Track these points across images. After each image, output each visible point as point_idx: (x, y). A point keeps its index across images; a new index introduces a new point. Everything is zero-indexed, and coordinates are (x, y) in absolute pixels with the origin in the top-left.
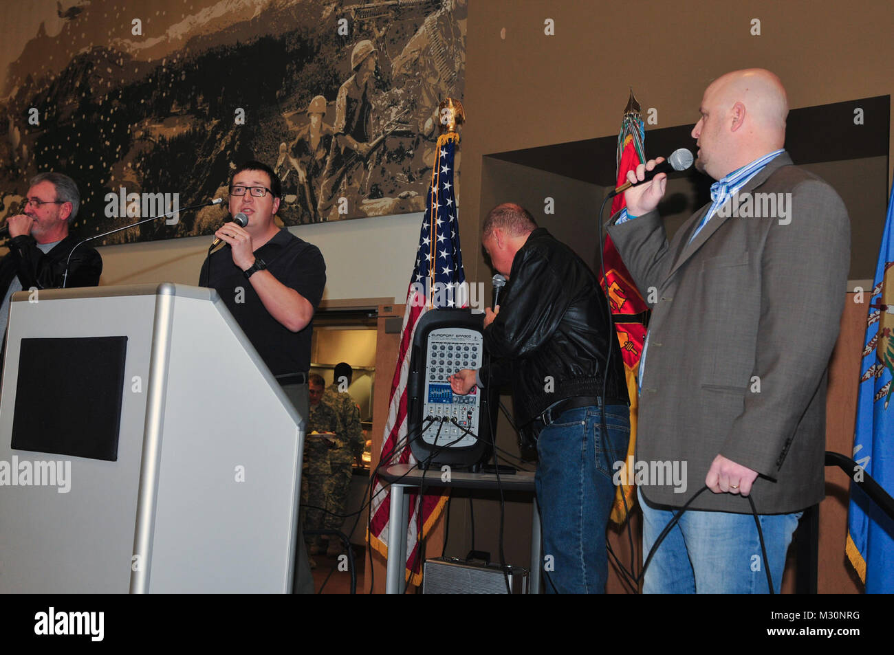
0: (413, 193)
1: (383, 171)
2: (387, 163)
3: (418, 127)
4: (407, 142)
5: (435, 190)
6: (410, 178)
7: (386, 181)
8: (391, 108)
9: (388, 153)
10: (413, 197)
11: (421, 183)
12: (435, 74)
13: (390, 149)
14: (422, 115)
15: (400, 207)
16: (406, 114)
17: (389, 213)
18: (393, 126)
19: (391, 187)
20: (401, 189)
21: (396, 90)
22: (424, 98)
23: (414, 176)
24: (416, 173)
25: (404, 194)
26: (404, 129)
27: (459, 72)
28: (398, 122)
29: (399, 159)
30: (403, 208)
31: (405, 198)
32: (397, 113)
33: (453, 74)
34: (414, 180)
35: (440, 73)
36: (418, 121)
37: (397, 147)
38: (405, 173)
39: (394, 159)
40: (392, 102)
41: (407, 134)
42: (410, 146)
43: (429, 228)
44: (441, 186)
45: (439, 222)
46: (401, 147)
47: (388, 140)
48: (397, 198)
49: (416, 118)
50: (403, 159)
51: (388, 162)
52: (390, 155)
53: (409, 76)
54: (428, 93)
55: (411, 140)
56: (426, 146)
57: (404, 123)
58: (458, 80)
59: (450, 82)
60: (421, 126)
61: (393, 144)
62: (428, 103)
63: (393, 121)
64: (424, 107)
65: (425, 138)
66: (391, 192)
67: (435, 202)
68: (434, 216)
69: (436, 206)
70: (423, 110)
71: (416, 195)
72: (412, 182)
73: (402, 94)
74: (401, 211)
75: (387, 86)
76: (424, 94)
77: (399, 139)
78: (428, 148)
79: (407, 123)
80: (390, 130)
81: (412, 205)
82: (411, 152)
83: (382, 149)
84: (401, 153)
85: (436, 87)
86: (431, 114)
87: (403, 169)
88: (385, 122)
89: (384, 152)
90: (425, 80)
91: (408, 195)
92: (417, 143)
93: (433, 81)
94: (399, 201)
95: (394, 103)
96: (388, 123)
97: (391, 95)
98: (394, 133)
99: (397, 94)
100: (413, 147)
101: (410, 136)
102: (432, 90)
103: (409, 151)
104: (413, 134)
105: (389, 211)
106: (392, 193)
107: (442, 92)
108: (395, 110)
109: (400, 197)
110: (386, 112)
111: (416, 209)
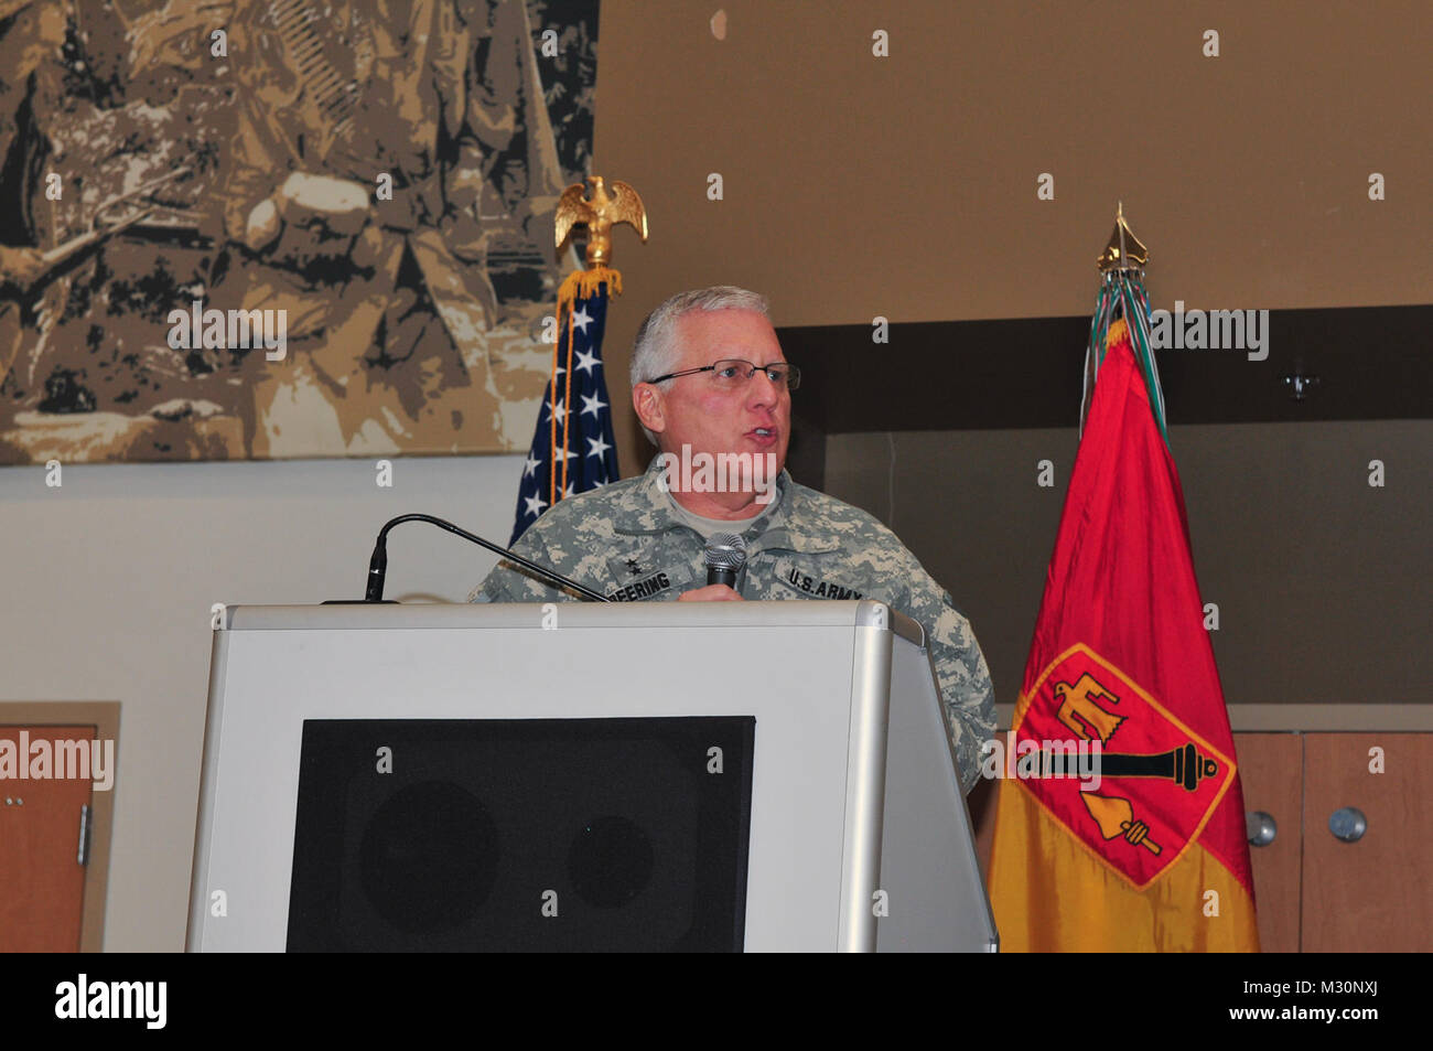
1: (95, 337)
2: (110, 312)
3: (224, 222)
4: (182, 263)
7: (103, 365)
8: (126, 157)
9: (115, 285)
11: (236, 382)
12: (285, 80)
13: (120, 276)
14: (239, 189)
17: (112, 459)
18: (133, 210)
19: (125, 380)
20: (161, 390)
21: (144, 109)
22: (246, 142)
26: (173, 222)
27: (370, 83)
32: (147, 175)
33: (351, 87)
35: (300, 80)
36: (223, 204)
37: (147, 269)
39: (135, 304)
40: (128, 142)
47: (113, 249)
49: (216, 196)
51: (114, 309)
52: (120, 292)
53: (190, 76)
54: (261, 129)
55: (199, 255)
56: (253, 277)
57: (171, 204)
58: (364, 107)
60: (235, 222)
61: (131, 263)
63: (134, 195)
64: (244, 166)
66: (126, 398)
75: (109, 93)
76: (246, 132)
77: (152, 250)
78: (259, 284)
79: (182, 206)
80: (120, 222)
83: (92, 273)
85: (289, 119)
86: (273, 190)
88: (103, 196)
89: (96, 284)
90: (248, 93)
94: (154, 427)
95: (137, 142)
96: (112, 198)
97: (124, 121)
98: (134, 232)
101: (196, 243)
102: (273, 125)
104: (204, 243)
105: (116, 451)
106: (126, 401)
107: (312, 133)
108: (137, 166)
110: (105, 168)
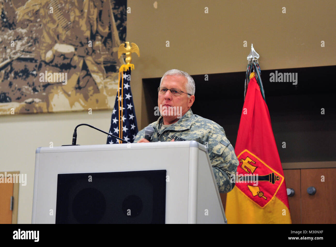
0: (37, 100)
1: (11, 84)
2: (14, 78)
3: (40, 56)
5: (120, 98)
6: (35, 90)
7: (13, 91)
8: (17, 41)
9: (15, 72)
10: (38, 103)
12: (54, 22)
13: (16, 70)
15: (26, 110)
16: (30, 46)
18: (19, 54)
21: (21, 30)
22: (45, 37)
23: (38, 88)
24: (39, 86)
25: (29, 100)
26: (28, 56)
27: (74, 22)
28: (23, 51)
29: (24, 77)
30: (28, 110)
31: (30, 103)
33: (69, 23)
34: (38, 91)
35: (57, 22)
37: (22, 68)
38: (30, 86)
39: (20, 76)
40: (17, 37)
41: (31, 60)
42: (34, 68)
43: (118, 122)
44: (124, 96)
45: (123, 119)
46: (26, 69)
47: (14, 63)
48: (23, 104)
49: (38, 50)
50: (27, 76)
52: (16, 74)
53: (31, 21)
54: (48, 33)
55: (34, 64)
56: (47, 69)
58: (73, 27)
59: (66, 28)
60: (43, 56)
62: (48, 40)
63: (19, 50)
64: (45, 43)
65: (46, 64)
66: (18, 99)
67: (121, 106)
68: (121, 115)
69: (121, 108)
70: (45, 45)
71: (40, 102)
72: (36, 93)
73: (25, 33)
74: (26, 112)
75: (12, 26)
76: (45, 34)
77: (24, 63)
78: (49, 70)
79: (30, 52)
80: (16, 57)
81: (36, 108)
82: (35, 73)
83: (9, 69)
84: (26, 73)
85: (55, 31)
86: (52, 48)
87: (28, 83)
88: (11, 51)
89: (11, 71)
90: (45, 25)
91: (33, 102)
92: (40, 66)
93: (52, 26)
94: (25, 105)
95: (19, 38)
96: (14, 51)
97: (16, 33)
98: (19, 59)
99: (22, 33)
100: (37, 69)
101: (34, 61)
102: (51, 32)
103: (33, 71)
105: (16, 111)
107: (60, 34)
108: (19, 43)
109: (26, 103)
111: (39, 111)
